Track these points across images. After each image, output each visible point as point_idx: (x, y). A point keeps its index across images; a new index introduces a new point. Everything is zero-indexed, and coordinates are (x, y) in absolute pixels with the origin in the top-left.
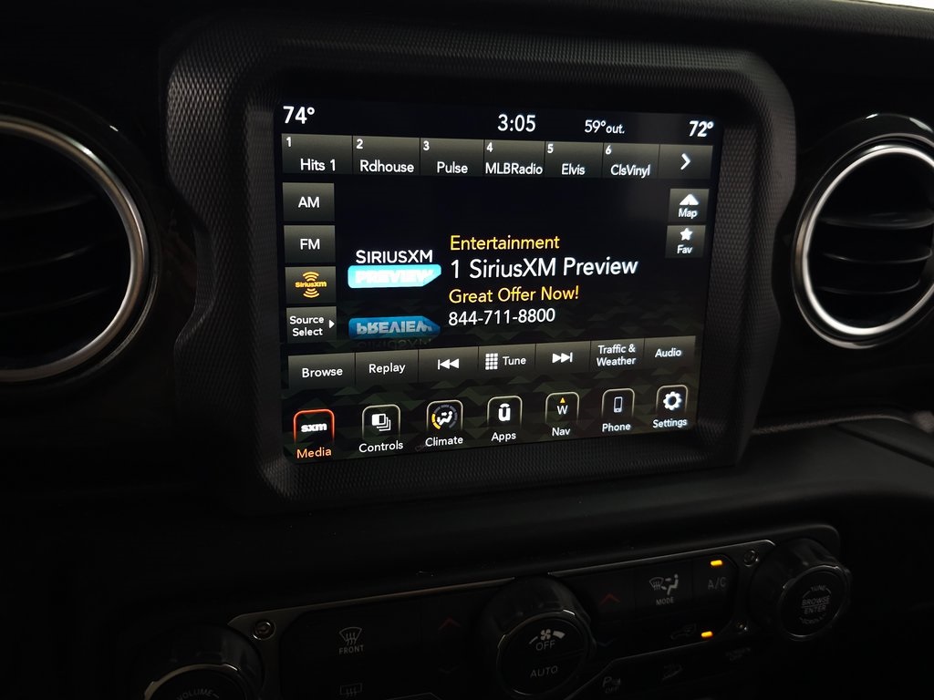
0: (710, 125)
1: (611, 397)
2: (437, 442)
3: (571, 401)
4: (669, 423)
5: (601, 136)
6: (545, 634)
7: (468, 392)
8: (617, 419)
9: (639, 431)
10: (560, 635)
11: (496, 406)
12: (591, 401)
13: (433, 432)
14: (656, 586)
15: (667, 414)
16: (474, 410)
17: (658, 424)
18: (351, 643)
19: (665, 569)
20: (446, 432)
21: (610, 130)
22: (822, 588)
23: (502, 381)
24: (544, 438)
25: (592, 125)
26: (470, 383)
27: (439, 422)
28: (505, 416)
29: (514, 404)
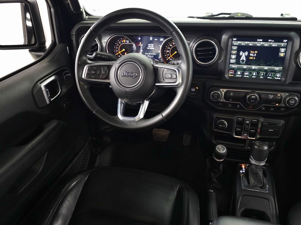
0: (287, 41)
1: (269, 74)
2: (245, 76)
3: (263, 74)
4: (278, 78)
5: (271, 42)
6: (253, 97)
7: (250, 71)
8: (270, 77)
9: (273, 79)
10: (255, 97)
11: (253, 73)
12: (266, 74)
13: (245, 75)
14: (270, 96)
15: (277, 77)
16: (250, 73)
17: (276, 78)
18: (232, 94)
19: (271, 94)
20: (246, 75)
21: (272, 41)
22: (293, 100)
23: (254, 70)
24: (259, 78)
25: (270, 41)
26: (250, 70)
27: (246, 74)
28: (254, 74)
29: (256, 73)
